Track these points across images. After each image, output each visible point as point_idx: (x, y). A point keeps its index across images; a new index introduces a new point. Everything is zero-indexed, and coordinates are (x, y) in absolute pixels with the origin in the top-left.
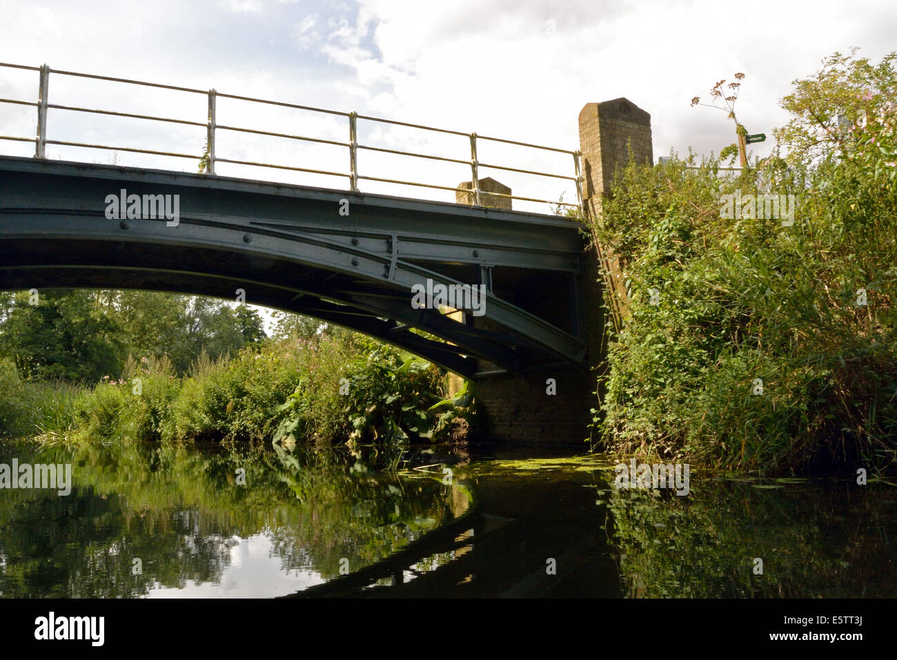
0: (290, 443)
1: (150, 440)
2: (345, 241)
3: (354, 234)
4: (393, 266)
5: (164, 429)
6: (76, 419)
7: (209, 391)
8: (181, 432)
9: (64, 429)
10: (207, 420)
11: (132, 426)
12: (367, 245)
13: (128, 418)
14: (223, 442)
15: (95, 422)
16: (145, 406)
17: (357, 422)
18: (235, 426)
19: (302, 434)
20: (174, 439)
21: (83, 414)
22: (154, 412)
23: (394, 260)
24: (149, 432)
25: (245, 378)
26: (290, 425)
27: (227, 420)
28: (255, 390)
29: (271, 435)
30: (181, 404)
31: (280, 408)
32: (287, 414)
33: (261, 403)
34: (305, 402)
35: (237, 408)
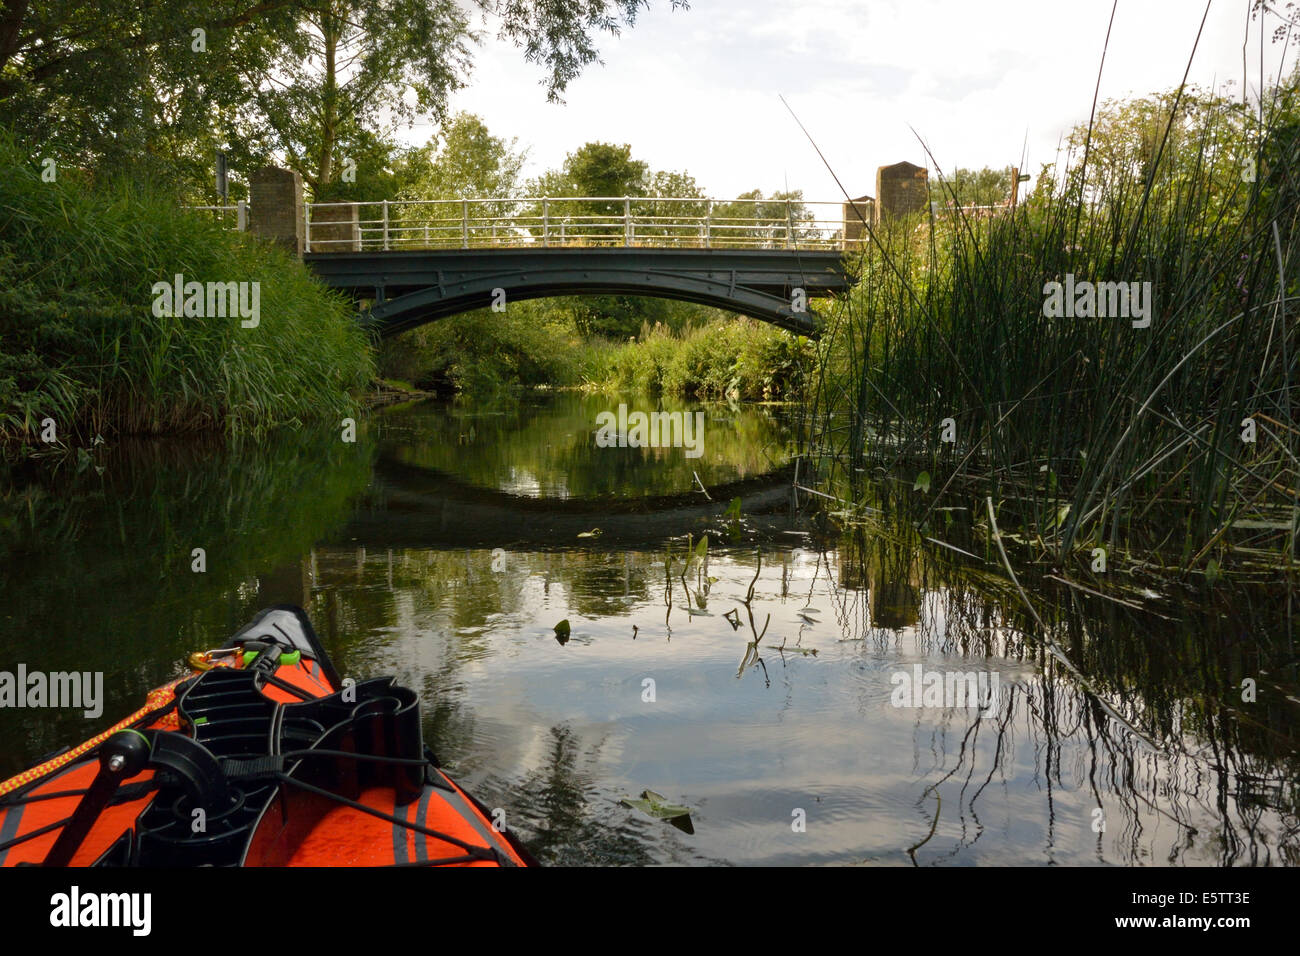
0: (735, 394)
1: (656, 390)
2: (704, 276)
3: (711, 271)
4: (733, 288)
5: (665, 383)
6: (610, 372)
7: (691, 354)
8: (675, 386)
9: (603, 380)
10: (687, 375)
11: (643, 379)
12: (720, 277)
13: (640, 373)
14: (697, 393)
15: (623, 376)
16: (652, 364)
17: (767, 380)
18: (705, 383)
19: (742, 386)
20: (671, 390)
21: (614, 369)
22: (659, 369)
23: (733, 285)
24: (655, 384)
25: (712, 344)
26: (735, 381)
27: (701, 376)
28: (716, 354)
29: (725, 388)
30: (674, 364)
31: (731, 368)
32: (734, 373)
33: (721, 364)
34: (745, 366)
35: (706, 368)
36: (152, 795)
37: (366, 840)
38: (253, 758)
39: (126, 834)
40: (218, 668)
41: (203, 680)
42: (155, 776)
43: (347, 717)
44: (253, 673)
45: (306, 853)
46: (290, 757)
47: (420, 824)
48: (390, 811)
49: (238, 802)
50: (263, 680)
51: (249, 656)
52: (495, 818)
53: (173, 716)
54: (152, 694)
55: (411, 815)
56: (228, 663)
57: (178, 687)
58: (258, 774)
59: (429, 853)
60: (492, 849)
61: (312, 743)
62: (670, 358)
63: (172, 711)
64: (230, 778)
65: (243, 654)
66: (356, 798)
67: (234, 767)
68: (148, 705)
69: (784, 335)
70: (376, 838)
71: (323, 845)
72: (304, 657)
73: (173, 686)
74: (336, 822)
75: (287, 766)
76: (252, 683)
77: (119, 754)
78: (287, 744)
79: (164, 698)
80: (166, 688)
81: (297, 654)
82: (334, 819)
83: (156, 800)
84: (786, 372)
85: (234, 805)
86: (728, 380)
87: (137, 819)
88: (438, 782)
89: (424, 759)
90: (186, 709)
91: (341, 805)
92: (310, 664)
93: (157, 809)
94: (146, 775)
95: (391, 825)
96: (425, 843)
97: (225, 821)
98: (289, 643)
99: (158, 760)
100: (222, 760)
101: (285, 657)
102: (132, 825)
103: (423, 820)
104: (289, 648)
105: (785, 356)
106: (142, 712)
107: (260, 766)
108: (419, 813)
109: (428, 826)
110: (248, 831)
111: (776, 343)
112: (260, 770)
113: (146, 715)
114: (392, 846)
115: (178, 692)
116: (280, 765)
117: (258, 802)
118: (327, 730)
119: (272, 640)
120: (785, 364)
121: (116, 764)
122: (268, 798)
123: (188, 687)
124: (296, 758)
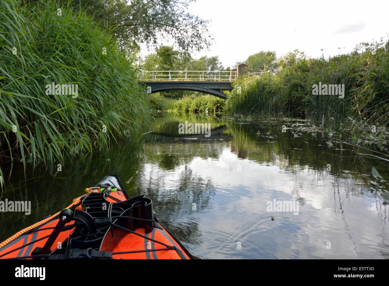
0: (207, 112)
1: (187, 111)
2: (202, 87)
5: (190, 109)
6: (175, 107)
7: (196, 103)
8: (192, 110)
9: (172, 109)
10: (196, 107)
11: (184, 108)
12: (205, 87)
14: (198, 111)
15: (178, 108)
16: (186, 105)
17: (214, 108)
18: (200, 109)
19: (209, 110)
21: (176, 106)
22: (188, 106)
23: (208, 89)
25: (201, 100)
26: (207, 109)
27: (199, 108)
28: (202, 102)
29: (205, 110)
30: (192, 105)
31: (206, 106)
32: (207, 107)
33: (204, 105)
34: (209, 105)
35: (200, 106)
36: (74, 228)
37: (136, 243)
38: (103, 218)
39: (67, 239)
40: (93, 192)
41: (89, 196)
42: (75, 223)
43: (131, 207)
44: (103, 194)
45: (119, 246)
46: (114, 218)
47: (152, 239)
48: (143, 235)
49: (99, 231)
50: (106, 196)
51: (102, 189)
53: (80, 206)
54: (74, 200)
55: (150, 236)
56: (96, 191)
57: (81, 198)
58: (105, 223)
59: (155, 247)
60: (174, 246)
61: (121, 214)
62: (190, 104)
63: (80, 205)
64: (97, 224)
65: (100, 189)
66: (134, 231)
67: (97, 221)
68: (73, 203)
69: (218, 98)
70: (139, 242)
71: (124, 244)
72: (118, 190)
73: (80, 198)
74: (128, 238)
75: (113, 221)
76: (103, 197)
77: (65, 216)
78: (113, 214)
79: (78, 201)
80: (78, 198)
81: (116, 189)
82: (127, 237)
83: (75, 230)
84: (219, 107)
85: (98, 231)
86: (205, 108)
87: (70, 235)
88: (157, 226)
89: (153, 220)
90: (84, 204)
91: (129, 232)
92: (119, 192)
93: (75, 232)
94: (72, 222)
95: (144, 238)
96: (154, 244)
97: (95, 236)
98: (113, 186)
99: (76, 218)
100: (94, 218)
101: (112, 190)
102: (69, 237)
103: (153, 237)
104: (113, 187)
105: (218, 103)
106: (71, 205)
107: (105, 220)
108: (152, 236)
109: (155, 239)
110: (102, 239)
111: (216, 100)
112: (105, 221)
113: (72, 206)
114: (144, 245)
115: (81, 199)
116: (111, 220)
117: (105, 231)
118: (125, 210)
119: (109, 185)
120: (219, 105)
121: (64, 219)
122: (107, 230)
123: (84, 198)
124: (115, 218)
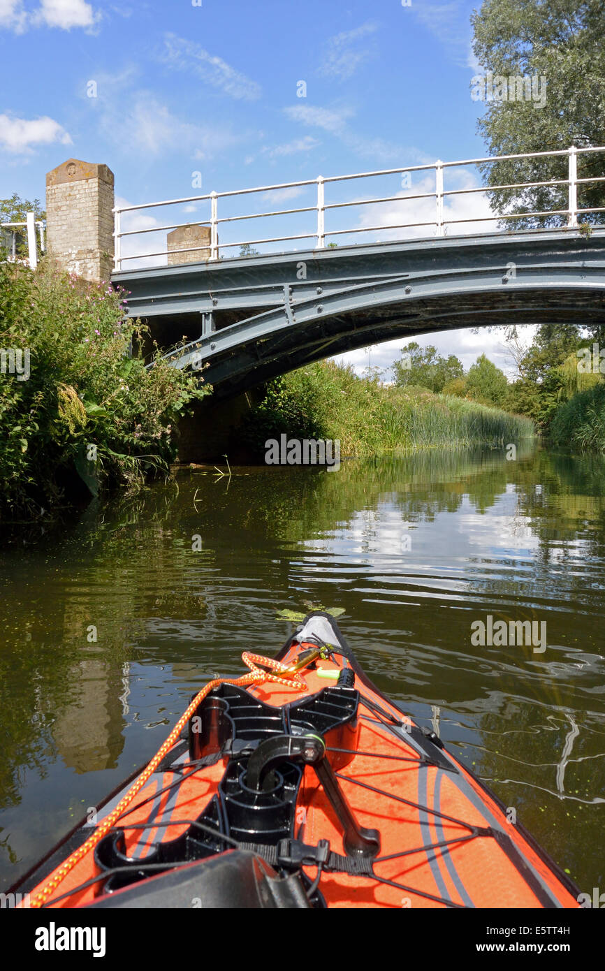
52: (508, 814)
60: (489, 827)
97: (274, 795)
